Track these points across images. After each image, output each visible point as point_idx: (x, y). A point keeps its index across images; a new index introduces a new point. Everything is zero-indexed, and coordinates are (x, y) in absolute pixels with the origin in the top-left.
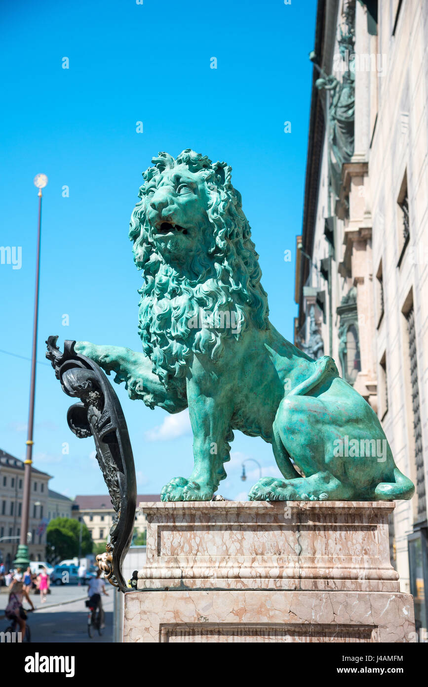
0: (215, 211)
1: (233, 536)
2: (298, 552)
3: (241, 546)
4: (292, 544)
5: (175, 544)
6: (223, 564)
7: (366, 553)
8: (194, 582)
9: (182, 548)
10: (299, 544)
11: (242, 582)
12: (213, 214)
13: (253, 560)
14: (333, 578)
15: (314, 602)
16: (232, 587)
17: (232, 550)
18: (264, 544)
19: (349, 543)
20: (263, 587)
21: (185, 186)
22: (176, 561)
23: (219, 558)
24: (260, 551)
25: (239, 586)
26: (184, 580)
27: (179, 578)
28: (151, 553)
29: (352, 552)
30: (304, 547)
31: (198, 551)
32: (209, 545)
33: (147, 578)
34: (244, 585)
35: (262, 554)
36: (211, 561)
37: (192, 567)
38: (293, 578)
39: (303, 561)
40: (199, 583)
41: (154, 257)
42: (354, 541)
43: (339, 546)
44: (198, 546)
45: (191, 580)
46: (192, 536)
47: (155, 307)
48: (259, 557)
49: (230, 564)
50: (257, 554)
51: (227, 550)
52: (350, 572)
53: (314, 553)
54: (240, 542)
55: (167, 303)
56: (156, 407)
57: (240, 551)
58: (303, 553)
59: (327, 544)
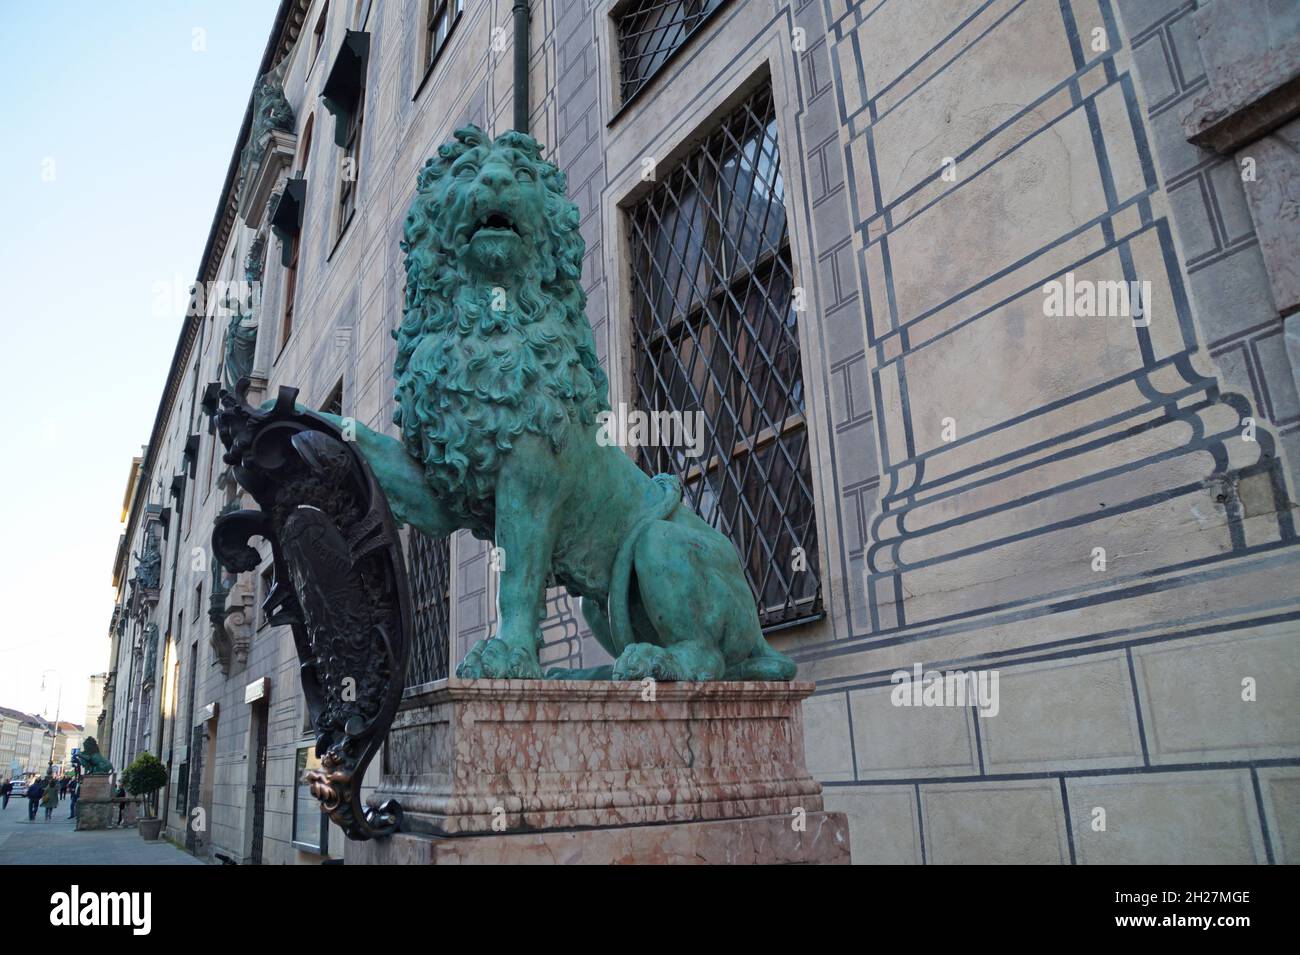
1: (595, 738)
2: (687, 761)
3: (607, 755)
4: (680, 750)
5: (502, 753)
6: (583, 786)
7: (775, 758)
8: (543, 817)
9: (514, 759)
10: (690, 749)
11: (618, 814)
13: (628, 777)
14: (742, 798)
15: (728, 837)
16: (603, 822)
17: (593, 763)
18: (640, 751)
19: (755, 744)
20: (650, 819)
22: (507, 782)
23: (575, 776)
24: (634, 762)
25: (614, 820)
26: (526, 815)
27: (517, 812)
28: (463, 768)
29: (758, 759)
30: (697, 753)
31: (539, 764)
32: (558, 753)
33: (462, 814)
34: (621, 818)
35: (638, 767)
36: (563, 781)
37: (535, 793)
38: (690, 802)
39: (697, 774)
40: (550, 819)
42: (760, 741)
43: (742, 750)
44: (540, 755)
45: (538, 816)
46: (530, 740)
48: (636, 773)
49: (594, 785)
50: (630, 767)
51: (586, 762)
52: (764, 788)
53: (710, 762)
54: (606, 747)
57: (605, 764)
58: (695, 764)
59: (726, 748)
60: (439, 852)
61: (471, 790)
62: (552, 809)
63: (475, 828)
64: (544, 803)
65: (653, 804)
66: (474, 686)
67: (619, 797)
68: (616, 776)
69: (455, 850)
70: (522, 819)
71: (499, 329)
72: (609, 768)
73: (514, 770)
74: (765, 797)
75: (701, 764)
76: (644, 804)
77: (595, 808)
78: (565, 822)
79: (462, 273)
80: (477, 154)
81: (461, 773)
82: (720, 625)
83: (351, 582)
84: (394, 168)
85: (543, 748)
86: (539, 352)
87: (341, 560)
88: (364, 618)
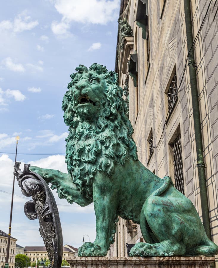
0: (111, 93)
12: (110, 95)
21: (94, 80)
41: (75, 119)
47: (76, 146)
55: (82, 143)
56: (73, 203)
71: (87, 137)
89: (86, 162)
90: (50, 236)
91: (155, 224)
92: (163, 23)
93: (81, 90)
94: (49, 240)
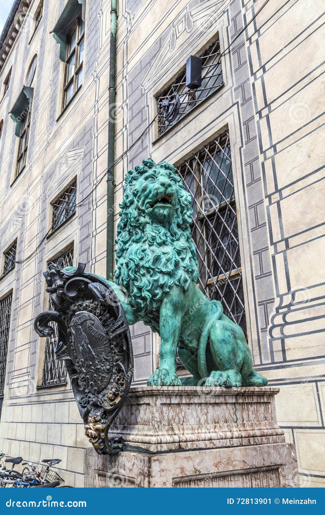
60: (152, 460)
61: (160, 433)
62: (190, 441)
63: (163, 450)
64: (187, 438)
65: (225, 439)
66: (162, 389)
67: (214, 435)
68: (211, 426)
69: (158, 460)
70: (180, 445)
71: (164, 243)
72: (208, 423)
73: (175, 424)
74: (264, 436)
75: (240, 422)
76: (222, 439)
77: (205, 440)
78: (195, 447)
79: (147, 219)
80: (155, 172)
81: (156, 426)
82: (242, 363)
83: (105, 344)
84: (46, 150)
85: (185, 415)
86: (179, 253)
87: (101, 335)
88: (110, 359)
89: (161, 272)
90: (105, 359)
91: (225, 351)
92: (60, 127)
93: (166, 188)
94: (103, 365)
